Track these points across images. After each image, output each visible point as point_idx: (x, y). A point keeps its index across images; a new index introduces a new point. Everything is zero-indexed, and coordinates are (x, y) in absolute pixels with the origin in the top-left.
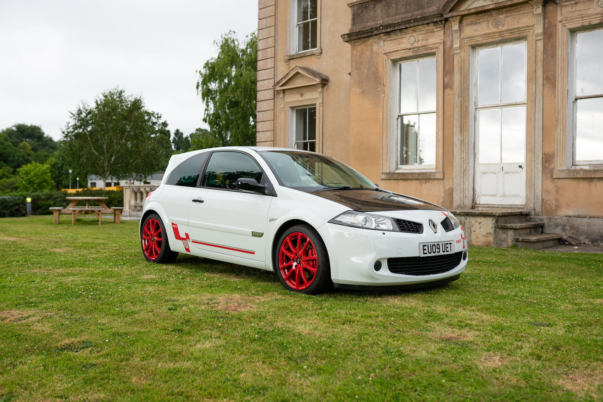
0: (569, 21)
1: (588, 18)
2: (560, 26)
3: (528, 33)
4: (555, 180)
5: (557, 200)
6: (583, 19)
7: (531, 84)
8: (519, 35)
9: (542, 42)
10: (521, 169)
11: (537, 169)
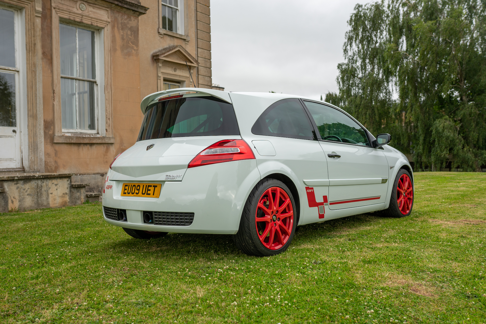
0: (61, 11)
1: (73, 14)
2: (54, 11)
3: (26, 6)
4: (54, 145)
5: (56, 162)
6: (71, 14)
7: (30, 54)
8: (17, 3)
9: (40, 19)
10: (14, 133)
11: (40, 134)
